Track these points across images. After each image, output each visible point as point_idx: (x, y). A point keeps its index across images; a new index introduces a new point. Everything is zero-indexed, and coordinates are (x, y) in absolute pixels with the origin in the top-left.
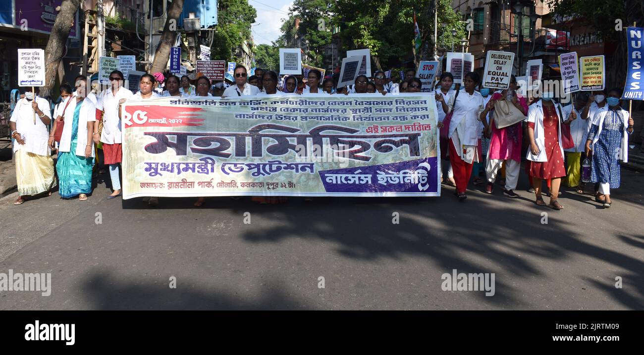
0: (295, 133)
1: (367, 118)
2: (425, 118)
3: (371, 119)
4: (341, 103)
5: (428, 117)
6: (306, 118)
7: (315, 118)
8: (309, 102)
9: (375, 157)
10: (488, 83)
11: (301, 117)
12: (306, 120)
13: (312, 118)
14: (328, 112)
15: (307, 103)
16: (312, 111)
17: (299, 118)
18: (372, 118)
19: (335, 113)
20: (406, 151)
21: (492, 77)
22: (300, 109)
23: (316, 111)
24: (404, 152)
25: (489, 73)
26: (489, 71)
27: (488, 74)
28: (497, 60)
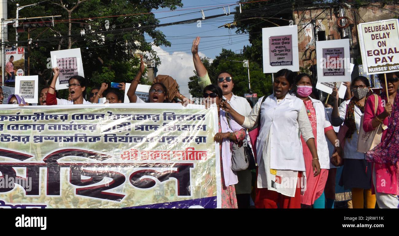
0: (26, 161)
1: (123, 138)
2: (201, 141)
3: (129, 140)
4: (90, 116)
5: (205, 141)
6: (41, 139)
7: (52, 139)
8: (47, 116)
9: (130, 195)
10: (371, 67)
11: (35, 137)
12: (41, 141)
13: (49, 138)
14: (71, 129)
15: (45, 116)
16: (50, 128)
17: (31, 139)
18: (131, 138)
19: (81, 131)
20: (172, 188)
21: (376, 59)
22: (34, 125)
23: (55, 128)
24: (170, 189)
25: (369, 53)
26: (368, 52)
27: (369, 55)
28: (375, 33)
